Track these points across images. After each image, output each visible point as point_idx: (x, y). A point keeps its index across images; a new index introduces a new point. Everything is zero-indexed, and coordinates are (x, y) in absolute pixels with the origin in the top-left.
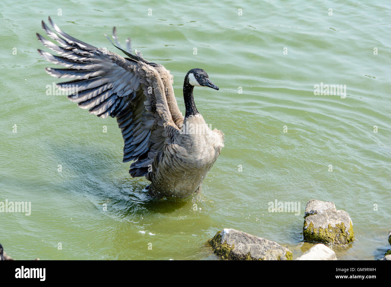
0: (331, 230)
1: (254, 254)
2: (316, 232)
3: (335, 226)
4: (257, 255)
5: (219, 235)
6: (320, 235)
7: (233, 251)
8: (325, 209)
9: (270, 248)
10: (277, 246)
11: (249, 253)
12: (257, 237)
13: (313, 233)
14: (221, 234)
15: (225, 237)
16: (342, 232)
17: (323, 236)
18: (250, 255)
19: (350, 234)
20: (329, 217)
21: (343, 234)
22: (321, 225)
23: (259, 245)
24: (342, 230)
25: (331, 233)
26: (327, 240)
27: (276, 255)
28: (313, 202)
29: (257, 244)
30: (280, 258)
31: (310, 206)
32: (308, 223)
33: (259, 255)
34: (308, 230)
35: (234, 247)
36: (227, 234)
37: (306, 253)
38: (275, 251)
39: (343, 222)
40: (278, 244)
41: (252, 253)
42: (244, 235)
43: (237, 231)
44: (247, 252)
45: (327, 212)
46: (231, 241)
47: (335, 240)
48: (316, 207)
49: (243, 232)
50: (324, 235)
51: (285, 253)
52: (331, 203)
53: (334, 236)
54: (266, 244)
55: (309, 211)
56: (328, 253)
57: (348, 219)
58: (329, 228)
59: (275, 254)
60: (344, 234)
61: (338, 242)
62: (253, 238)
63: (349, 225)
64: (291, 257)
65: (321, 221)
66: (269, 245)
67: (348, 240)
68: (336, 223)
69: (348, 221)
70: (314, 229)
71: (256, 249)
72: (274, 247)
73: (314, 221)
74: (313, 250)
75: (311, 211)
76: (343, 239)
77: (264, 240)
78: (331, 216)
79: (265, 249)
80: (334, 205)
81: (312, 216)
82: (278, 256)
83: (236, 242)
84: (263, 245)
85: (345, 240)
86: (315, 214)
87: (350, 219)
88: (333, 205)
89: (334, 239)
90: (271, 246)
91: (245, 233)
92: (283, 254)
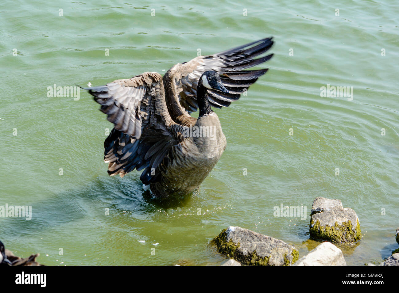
0: (338, 228)
1: (260, 252)
2: (323, 230)
3: (341, 224)
4: (263, 253)
5: (224, 233)
6: (326, 233)
7: (239, 249)
8: (332, 207)
9: (276, 246)
10: (283, 244)
11: (255, 252)
12: (263, 235)
13: (320, 231)
14: (226, 232)
15: (230, 235)
16: (349, 230)
17: (329, 234)
18: (256, 254)
19: (357, 232)
20: (335, 215)
21: (349, 232)
22: (327, 223)
23: (265, 243)
24: (349, 228)
25: (337, 231)
26: (334, 238)
27: (282, 254)
28: (319, 200)
29: (263, 242)
30: (286, 256)
31: (316, 204)
32: (315, 221)
33: (265, 254)
34: (314, 228)
35: (239, 246)
36: (232, 232)
37: (312, 252)
38: (281, 250)
39: (350, 220)
40: (284, 242)
41: (258, 251)
42: (250, 233)
43: (242, 229)
44: (253, 250)
45: (334, 210)
46: (237, 240)
47: (342, 238)
48: (322, 205)
49: (248, 230)
50: (331, 233)
51: (291, 252)
52: (337, 201)
53: (341, 234)
54: (272, 242)
55: (315, 208)
56: (335, 251)
57: (355, 217)
58: (335, 226)
59: (281, 252)
60: (351, 233)
61: (345, 240)
62: (259, 236)
63: (356, 224)
64: (297, 255)
65: (327, 219)
66: (275, 243)
67: (355, 238)
68: (343, 221)
69: (355, 219)
70: (321, 227)
71: (262, 247)
72: (280, 245)
73: (321, 219)
74: (320, 248)
75: (318, 209)
76: (350, 237)
77: (270, 238)
78: (338, 214)
79: (271, 248)
80: (341, 203)
81: (318, 214)
82: (284, 254)
83: (241, 239)
84: (269, 243)
85: (352, 239)
86: (322, 212)
87: (357, 217)
88: (339, 203)
89: (340, 237)
90: (277, 244)
91: (251, 231)
92: (290, 252)
